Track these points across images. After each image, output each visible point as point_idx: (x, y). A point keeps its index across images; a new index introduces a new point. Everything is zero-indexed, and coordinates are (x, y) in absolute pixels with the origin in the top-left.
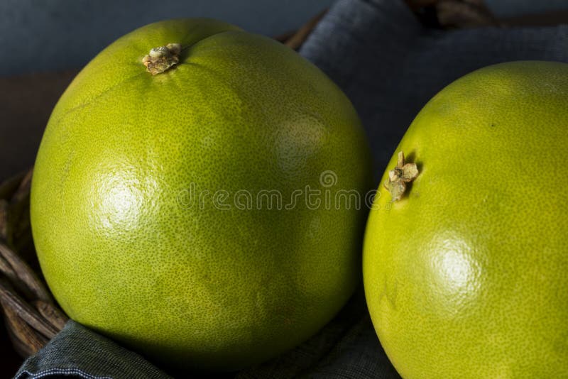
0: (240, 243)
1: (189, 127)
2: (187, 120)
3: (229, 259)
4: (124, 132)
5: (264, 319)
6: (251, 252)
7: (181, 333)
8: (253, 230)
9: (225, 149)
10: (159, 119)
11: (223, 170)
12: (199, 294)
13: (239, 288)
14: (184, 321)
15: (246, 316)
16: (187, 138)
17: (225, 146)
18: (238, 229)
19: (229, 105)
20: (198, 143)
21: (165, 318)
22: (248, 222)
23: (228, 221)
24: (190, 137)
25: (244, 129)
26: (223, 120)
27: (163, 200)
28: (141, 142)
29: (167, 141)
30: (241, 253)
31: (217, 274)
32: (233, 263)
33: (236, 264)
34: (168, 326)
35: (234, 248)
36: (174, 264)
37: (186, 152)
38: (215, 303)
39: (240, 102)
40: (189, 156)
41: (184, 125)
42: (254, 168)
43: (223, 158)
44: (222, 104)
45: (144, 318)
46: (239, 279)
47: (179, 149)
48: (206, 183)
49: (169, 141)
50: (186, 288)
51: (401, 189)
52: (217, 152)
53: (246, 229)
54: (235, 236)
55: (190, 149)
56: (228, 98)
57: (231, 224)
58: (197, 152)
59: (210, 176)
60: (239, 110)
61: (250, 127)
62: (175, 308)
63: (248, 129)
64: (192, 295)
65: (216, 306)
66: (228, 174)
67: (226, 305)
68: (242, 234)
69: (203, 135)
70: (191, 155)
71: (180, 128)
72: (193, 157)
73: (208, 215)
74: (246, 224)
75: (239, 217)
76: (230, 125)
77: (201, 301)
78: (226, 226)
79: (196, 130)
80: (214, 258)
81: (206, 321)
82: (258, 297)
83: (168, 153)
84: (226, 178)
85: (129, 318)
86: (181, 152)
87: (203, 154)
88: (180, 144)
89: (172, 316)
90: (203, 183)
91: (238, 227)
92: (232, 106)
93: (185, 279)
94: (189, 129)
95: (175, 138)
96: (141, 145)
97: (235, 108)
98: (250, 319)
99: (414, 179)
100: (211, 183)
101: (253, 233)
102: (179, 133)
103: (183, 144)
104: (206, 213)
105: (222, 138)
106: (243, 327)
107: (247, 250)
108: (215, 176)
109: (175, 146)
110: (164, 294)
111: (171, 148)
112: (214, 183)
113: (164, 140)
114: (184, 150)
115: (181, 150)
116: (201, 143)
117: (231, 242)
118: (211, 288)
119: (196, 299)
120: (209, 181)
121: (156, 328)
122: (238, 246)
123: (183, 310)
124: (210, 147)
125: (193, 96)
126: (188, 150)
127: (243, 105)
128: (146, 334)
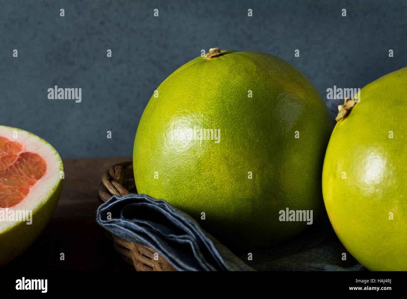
0: (248, 139)
1: (225, 75)
2: (224, 72)
3: (241, 148)
4: (189, 80)
5: (259, 194)
6: (254, 146)
7: (210, 200)
8: (256, 133)
9: (244, 87)
10: (209, 72)
11: (242, 97)
12: (222, 170)
13: (245, 168)
14: (212, 191)
15: (249, 190)
16: (223, 80)
17: (244, 85)
18: (247, 131)
19: (250, 67)
20: (229, 82)
21: (201, 189)
22: (254, 127)
23: (242, 125)
24: (225, 80)
25: (257, 78)
26: (245, 73)
27: (206, 111)
28: (197, 83)
29: (212, 81)
30: (248, 146)
31: (233, 157)
32: (242, 151)
33: (245, 152)
34: (202, 195)
35: (244, 142)
36: (209, 149)
37: (222, 86)
38: (231, 178)
39: (256, 67)
40: (223, 88)
41: (222, 74)
42: (260, 98)
43: (242, 91)
44: (245, 66)
45: (189, 190)
46: (246, 162)
47: (218, 85)
48: (231, 102)
49: (213, 82)
50: (215, 165)
51: (344, 112)
52: (239, 87)
53: (252, 131)
54: (246, 135)
55: (224, 85)
56: (249, 64)
57: (243, 127)
58: (228, 87)
59: (234, 99)
60: (255, 70)
61: (260, 78)
62: (208, 181)
63: (258, 79)
64: (217, 171)
65: (232, 180)
66: (244, 99)
67: (237, 180)
68: (249, 134)
69: (232, 79)
70: (224, 88)
71: (220, 75)
72: (225, 89)
73: (230, 120)
74: (252, 128)
75: (248, 124)
76: (249, 76)
77: (223, 176)
78: (241, 128)
79: (229, 76)
80: (232, 146)
81: (225, 191)
82: (257, 177)
83: (211, 87)
84: (243, 101)
85: (181, 191)
86: (219, 86)
87: (231, 88)
88: (219, 83)
89: (205, 187)
90: (230, 102)
91: (248, 130)
92: (251, 68)
93: (214, 159)
94: (225, 76)
95: (217, 80)
96: (197, 84)
97: (253, 69)
98: (251, 193)
99: (351, 108)
100: (234, 103)
101: (256, 134)
102: (219, 77)
103: (220, 83)
104: (229, 119)
105: (243, 81)
106: (247, 198)
107: (252, 144)
108: (237, 99)
109: (216, 84)
110: (201, 170)
111: (213, 85)
112: (236, 103)
113: (210, 81)
114: (221, 85)
115: (219, 85)
116: (231, 83)
117: (243, 138)
118: (229, 166)
119: (220, 174)
120: (233, 102)
121: (196, 197)
122: (246, 141)
123: (212, 182)
124: (236, 84)
125: (229, 63)
126: (223, 85)
127: (257, 68)
128: (189, 203)
